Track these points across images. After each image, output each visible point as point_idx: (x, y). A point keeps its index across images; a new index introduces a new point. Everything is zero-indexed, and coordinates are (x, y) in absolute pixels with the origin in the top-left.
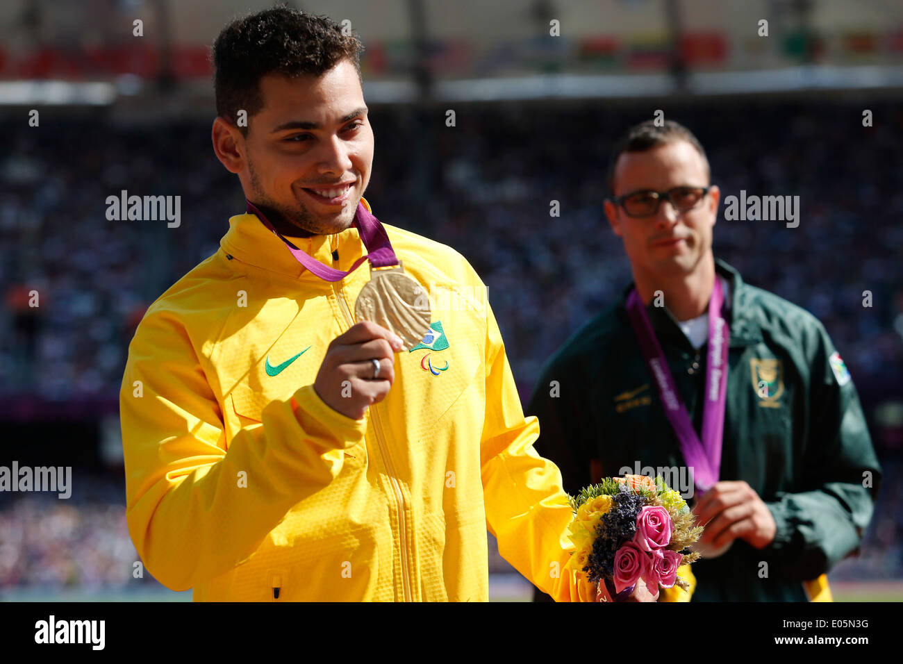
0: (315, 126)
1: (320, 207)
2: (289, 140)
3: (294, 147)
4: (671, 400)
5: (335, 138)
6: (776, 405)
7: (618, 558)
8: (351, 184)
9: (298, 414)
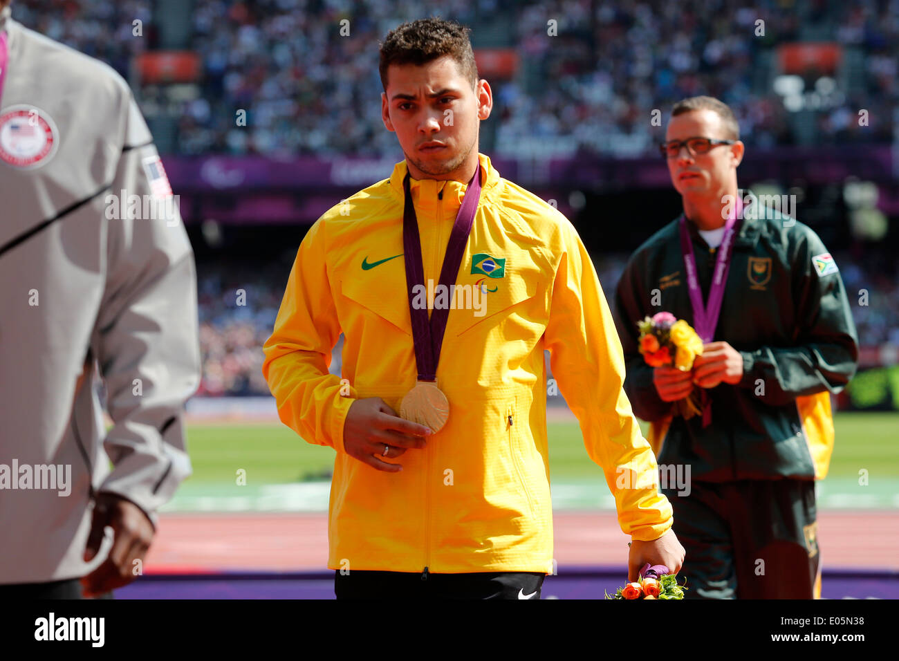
4: (693, 283)
6: (764, 289)
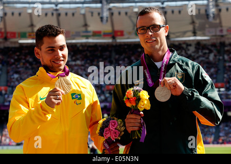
0: (54, 47)
1: (56, 65)
2: (49, 50)
3: (50, 52)
5: (59, 50)
7: (105, 130)
8: (63, 60)
9: (41, 107)
